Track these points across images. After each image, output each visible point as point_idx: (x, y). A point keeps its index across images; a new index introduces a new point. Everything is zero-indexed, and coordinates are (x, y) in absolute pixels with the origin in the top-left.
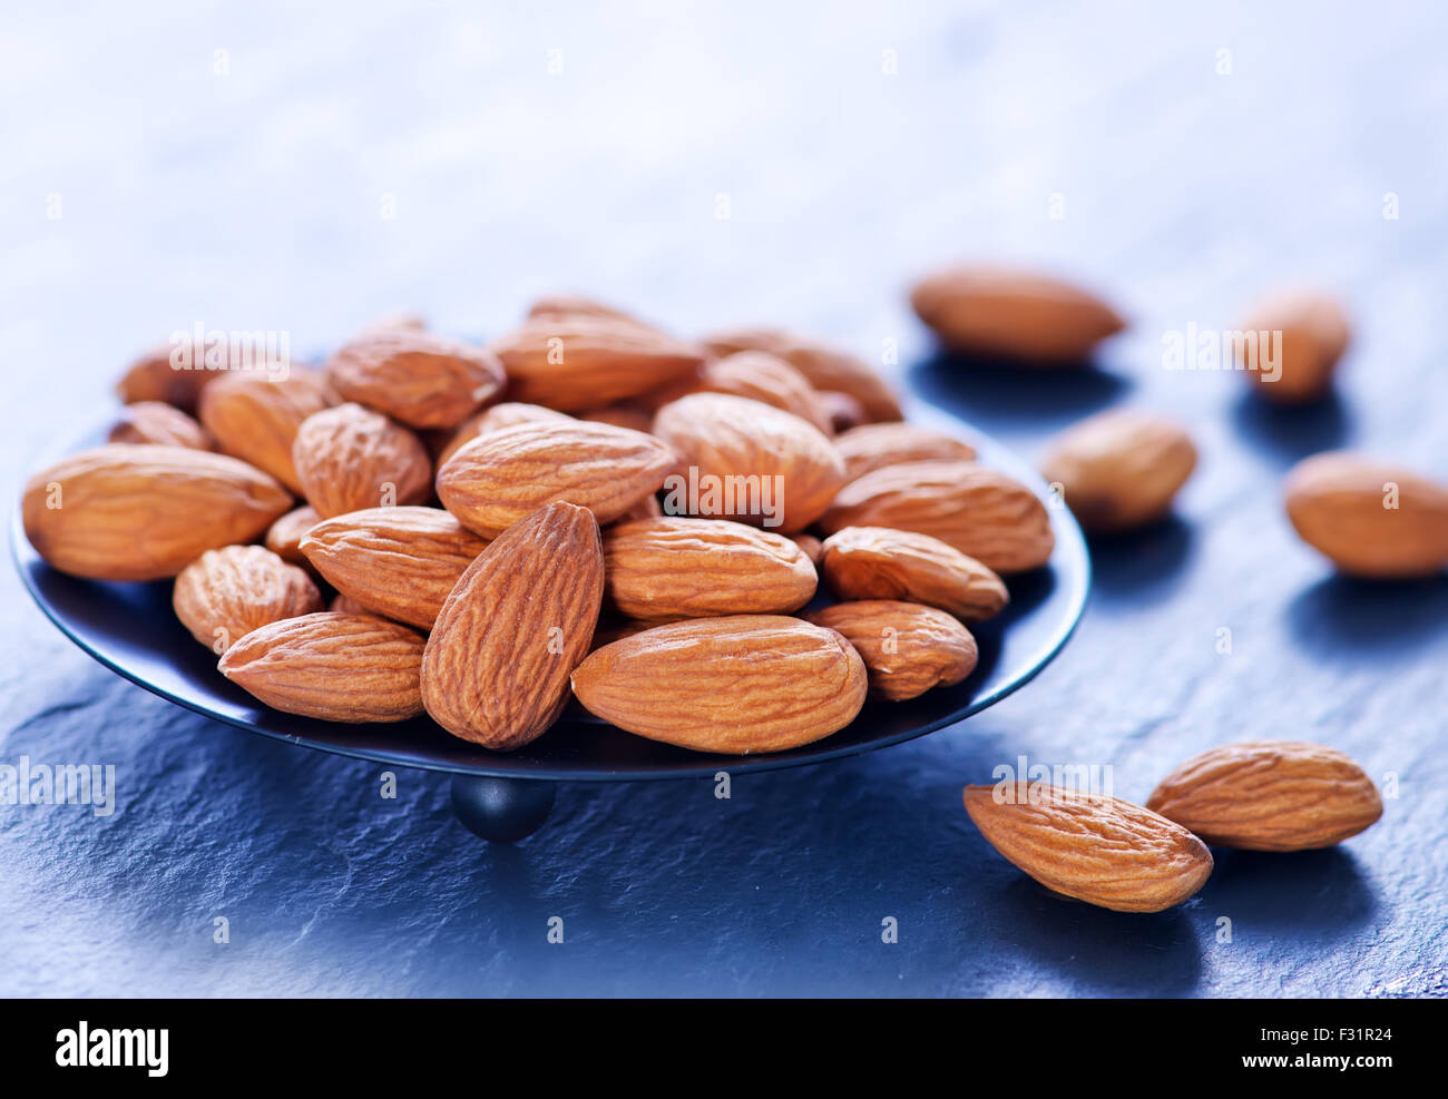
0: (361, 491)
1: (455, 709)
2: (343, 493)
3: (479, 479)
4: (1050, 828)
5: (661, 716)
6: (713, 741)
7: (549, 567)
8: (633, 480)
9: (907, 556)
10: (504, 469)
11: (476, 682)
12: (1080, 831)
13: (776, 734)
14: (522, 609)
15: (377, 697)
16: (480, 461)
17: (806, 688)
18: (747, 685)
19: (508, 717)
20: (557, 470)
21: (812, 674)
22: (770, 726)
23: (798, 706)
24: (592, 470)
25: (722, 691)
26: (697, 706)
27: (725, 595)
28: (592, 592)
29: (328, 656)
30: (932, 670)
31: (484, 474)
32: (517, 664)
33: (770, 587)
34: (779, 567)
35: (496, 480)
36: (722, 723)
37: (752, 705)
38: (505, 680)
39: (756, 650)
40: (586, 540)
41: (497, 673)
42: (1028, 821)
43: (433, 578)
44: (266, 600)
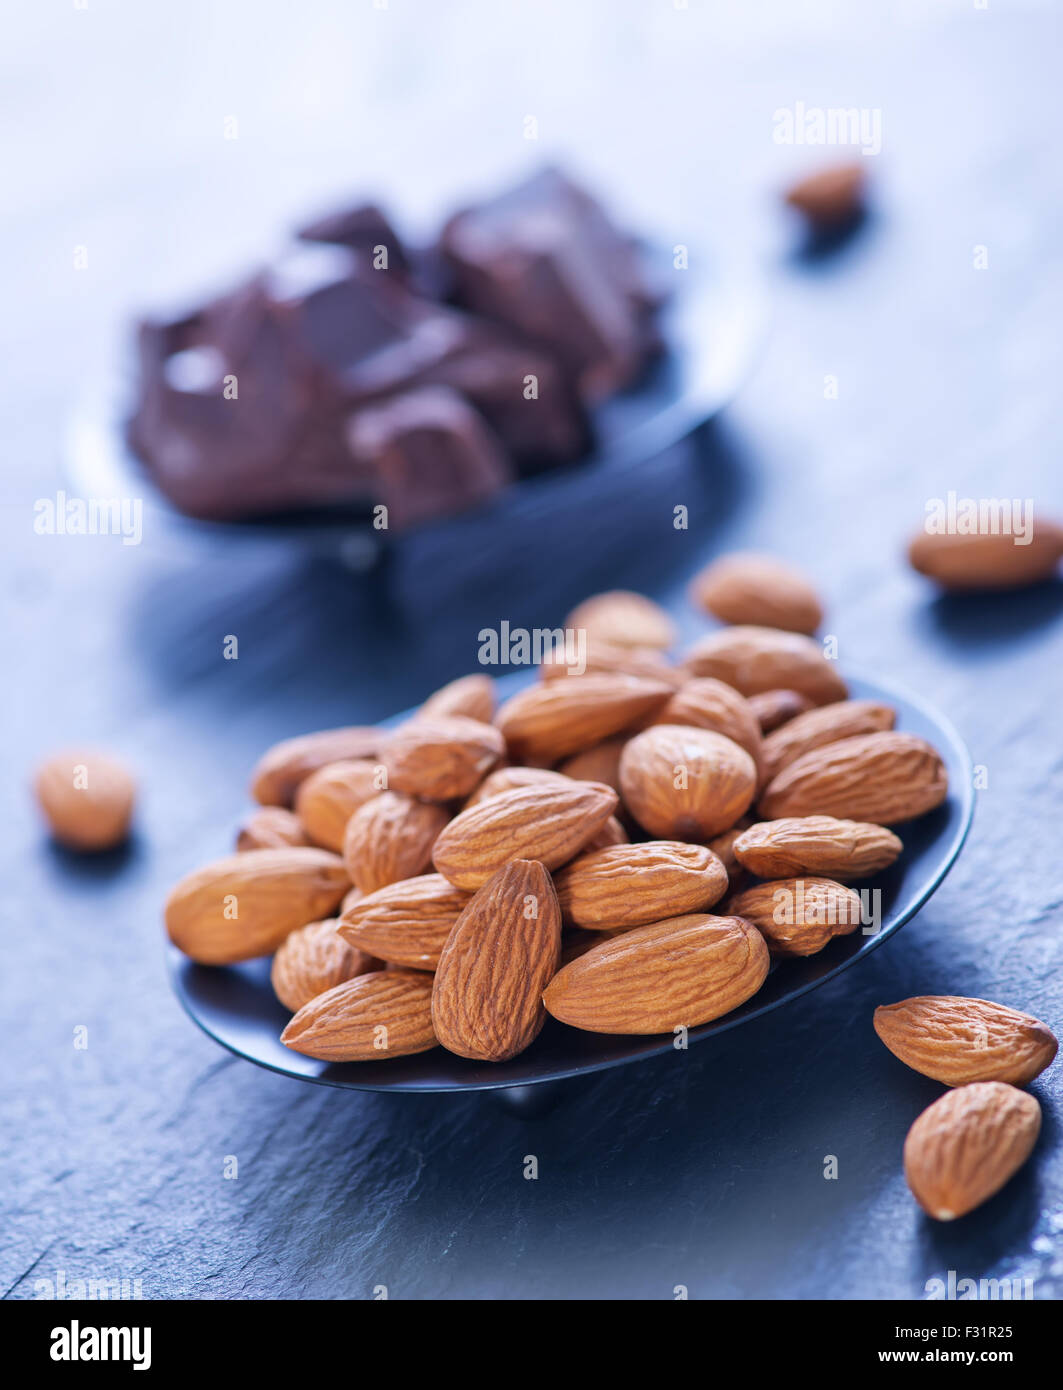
0: (389, 869)
1: (456, 1039)
2: (376, 874)
3: (455, 853)
4: (929, 1039)
5: (609, 1016)
6: (652, 1027)
7: (510, 916)
8: (578, 826)
9: (793, 843)
10: (473, 842)
11: (467, 1017)
12: (949, 1038)
13: (699, 1013)
14: (493, 954)
15: (403, 1039)
16: (457, 838)
17: (715, 973)
18: (669, 980)
19: (498, 1038)
20: (514, 833)
21: (719, 960)
22: (692, 1007)
23: (712, 988)
24: (542, 827)
25: (652, 988)
26: (634, 1004)
27: (653, 907)
28: (549, 927)
29: (359, 1016)
30: (822, 932)
31: (458, 849)
32: (496, 996)
33: (684, 895)
34: (690, 876)
35: (467, 851)
36: (655, 1013)
37: (676, 994)
38: (489, 1012)
39: (674, 949)
40: (538, 886)
41: (482, 1007)
42: (914, 1034)
43: (437, 935)
44: (325, 971)
